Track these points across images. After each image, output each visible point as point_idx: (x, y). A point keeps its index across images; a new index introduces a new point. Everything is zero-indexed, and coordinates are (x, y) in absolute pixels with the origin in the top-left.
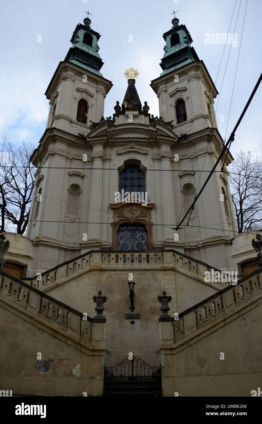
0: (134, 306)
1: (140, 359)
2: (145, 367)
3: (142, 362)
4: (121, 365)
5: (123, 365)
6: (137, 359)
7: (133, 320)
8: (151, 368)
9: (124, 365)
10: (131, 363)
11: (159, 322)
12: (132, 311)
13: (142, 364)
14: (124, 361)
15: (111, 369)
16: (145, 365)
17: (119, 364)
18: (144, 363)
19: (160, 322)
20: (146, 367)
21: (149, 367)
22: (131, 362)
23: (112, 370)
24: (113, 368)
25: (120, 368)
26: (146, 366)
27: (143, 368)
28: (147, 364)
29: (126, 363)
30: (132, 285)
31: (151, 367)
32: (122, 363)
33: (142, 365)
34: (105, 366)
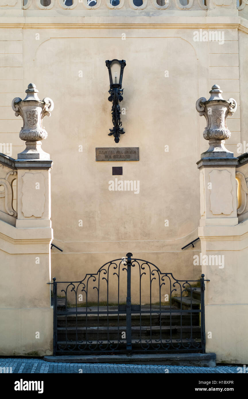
0: (121, 128)
1: (147, 263)
2: (162, 282)
3: (153, 268)
4: (97, 276)
5: (102, 275)
6: (141, 263)
7: (117, 164)
8: (176, 284)
9: (106, 276)
10: (125, 272)
11: (200, 168)
12: (117, 141)
13: (153, 274)
14: (106, 267)
15: (72, 286)
16: (161, 276)
17: (92, 275)
18: (158, 270)
19: (204, 170)
20: (163, 280)
21: (173, 281)
22: (123, 269)
23: (73, 288)
24: (76, 285)
25: (96, 284)
26: (164, 278)
27: (156, 283)
28: (166, 274)
29: (112, 271)
30: (116, 69)
31: (177, 281)
32: (99, 271)
33: (152, 277)
34: (54, 279)
